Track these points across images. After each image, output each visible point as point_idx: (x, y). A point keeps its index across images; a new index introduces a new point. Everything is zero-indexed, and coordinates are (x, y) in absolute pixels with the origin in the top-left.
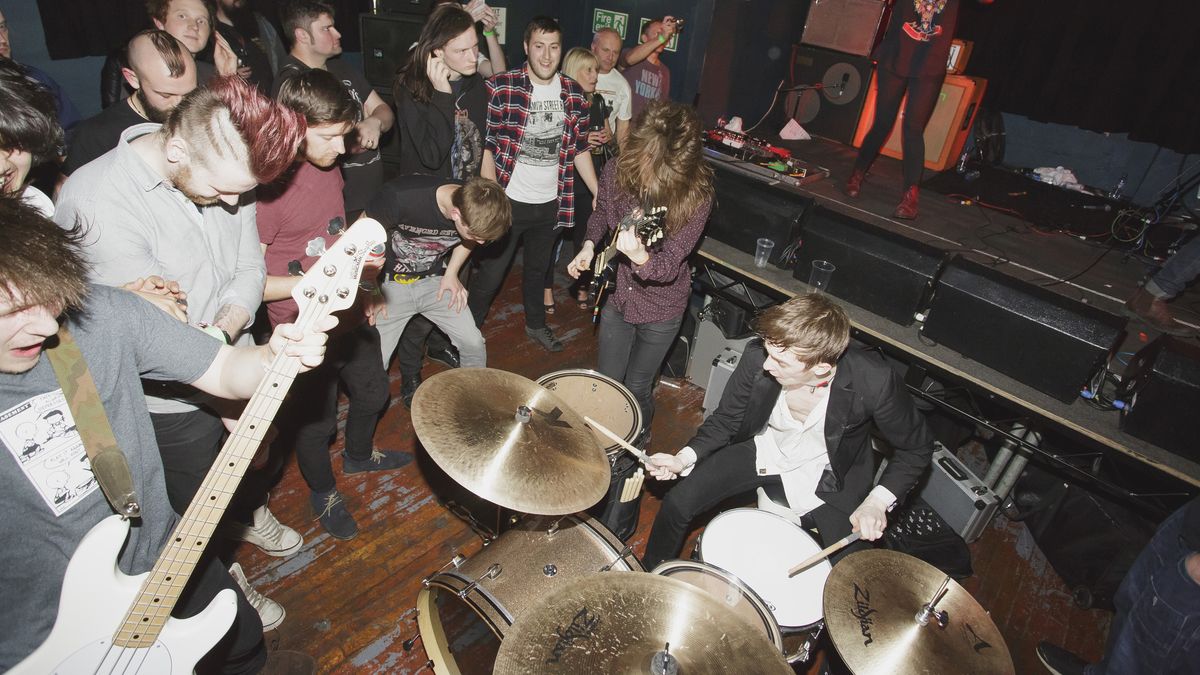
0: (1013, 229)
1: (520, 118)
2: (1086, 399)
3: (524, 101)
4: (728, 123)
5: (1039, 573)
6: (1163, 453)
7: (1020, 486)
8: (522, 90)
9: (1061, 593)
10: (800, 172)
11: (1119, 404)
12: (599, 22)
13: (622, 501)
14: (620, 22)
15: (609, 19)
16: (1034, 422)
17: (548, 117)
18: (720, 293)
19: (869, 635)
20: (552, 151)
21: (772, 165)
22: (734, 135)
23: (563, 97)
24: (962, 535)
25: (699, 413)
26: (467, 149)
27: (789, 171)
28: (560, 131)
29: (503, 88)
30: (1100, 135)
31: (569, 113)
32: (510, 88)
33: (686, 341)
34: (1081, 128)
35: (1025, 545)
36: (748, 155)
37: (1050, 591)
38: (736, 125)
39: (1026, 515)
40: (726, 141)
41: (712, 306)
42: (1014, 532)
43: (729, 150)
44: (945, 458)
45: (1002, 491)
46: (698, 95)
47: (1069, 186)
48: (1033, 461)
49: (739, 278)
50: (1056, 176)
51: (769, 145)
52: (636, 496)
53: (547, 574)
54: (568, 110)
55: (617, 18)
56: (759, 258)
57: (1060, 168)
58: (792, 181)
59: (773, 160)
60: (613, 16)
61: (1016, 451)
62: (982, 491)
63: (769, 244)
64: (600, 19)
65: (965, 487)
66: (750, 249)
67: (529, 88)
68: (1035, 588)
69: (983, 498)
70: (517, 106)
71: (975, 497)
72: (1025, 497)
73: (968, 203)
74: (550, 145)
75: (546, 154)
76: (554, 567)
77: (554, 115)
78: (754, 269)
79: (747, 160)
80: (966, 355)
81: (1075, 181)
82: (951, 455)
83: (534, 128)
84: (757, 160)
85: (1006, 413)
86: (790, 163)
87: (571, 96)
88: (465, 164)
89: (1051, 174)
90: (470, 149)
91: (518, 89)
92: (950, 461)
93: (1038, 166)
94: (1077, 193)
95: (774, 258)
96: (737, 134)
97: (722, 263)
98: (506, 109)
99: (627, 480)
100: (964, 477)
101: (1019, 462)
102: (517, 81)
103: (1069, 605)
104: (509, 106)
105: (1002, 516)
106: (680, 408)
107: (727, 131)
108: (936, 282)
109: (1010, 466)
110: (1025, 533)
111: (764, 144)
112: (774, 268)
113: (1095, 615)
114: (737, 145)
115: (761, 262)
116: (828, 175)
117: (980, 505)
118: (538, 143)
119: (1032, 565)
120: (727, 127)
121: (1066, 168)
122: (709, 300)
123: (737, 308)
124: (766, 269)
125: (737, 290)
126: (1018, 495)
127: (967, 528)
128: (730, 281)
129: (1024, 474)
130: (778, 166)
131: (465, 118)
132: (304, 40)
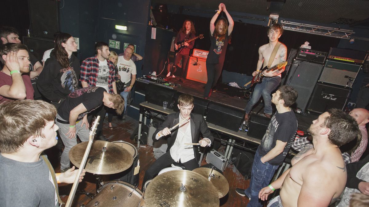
0: (225, 97)
1: (96, 71)
2: (240, 130)
3: (97, 66)
4: (152, 73)
5: (238, 175)
7: (232, 156)
8: (96, 63)
9: (242, 178)
10: (173, 86)
11: (246, 130)
12: (111, 44)
13: (134, 175)
14: (117, 44)
15: (114, 43)
16: (233, 138)
17: (104, 70)
18: (155, 118)
20: (106, 81)
21: (165, 84)
22: (154, 76)
23: (108, 64)
24: (221, 170)
25: (152, 153)
26: (74, 80)
27: (170, 85)
28: (108, 75)
29: (90, 62)
30: (241, 74)
31: (110, 69)
32: (92, 62)
34: (237, 73)
35: (235, 170)
36: (158, 82)
37: (240, 178)
38: (154, 73)
39: (234, 163)
40: (152, 78)
41: (153, 122)
42: (232, 167)
43: (153, 80)
44: (215, 152)
45: (228, 158)
46: (143, 65)
47: (236, 87)
49: (159, 113)
50: (234, 84)
51: (164, 79)
52: (138, 173)
53: (114, 199)
54: (110, 68)
55: (117, 43)
56: (164, 107)
57: (234, 82)
58: (171, 88)
59: (166, 83)
60: (115, 42)
61: (231, 145)
62: (223, 158)
63: (166, 103)
64: (111, 43)
65: (220, 158)
66: (162, 105)
67: (98, 62)
68: (237, 178)
69: (224, 160)
70: (95, 67)
71: (222, 160)
72: (234, 159)
73: (215, 91)
74: (105, 79)
75: (104, 82)
76: (116, 197)
77: (106, 70)
78: (163, 110)
79: (158, 83)
80: (216, 125)
81: (238, 85)
82: (217, 152)
83: (100, 74)
84: (161, 83)
85: (227, 137)
86: (170, 83)
87: (110, 65)
88: (74, 84)
89: (233, 84)
90: (75, 80)
91: (94, 62)
92: (216, 153)
93: (230, 82)
94: (238, 88)
95: (168, 107)
96: (155, 76)
97: (154, 109)
98: (92, 68)
99: (135, 168)
100: (220, 156)
101: (232, 147)
102: (94, 60)
103: (244, 180)
104: (92, 67)
105: (229, 164)
106: (147, 153)
107: (152, 75)
108: (207, 108)
109: (229, 150)
110: (235, 167)
111: (163, 78)
112: (169, 109)
113: (249, 181)
114: (155, 79)
115: (165, 108)
116: (180, 86)
117: (224, 161)
118: (102, 78)
119: (236, 174)
120: (152, 74)
121: (235, 82)
122: (152, 120)
123: (159, 122)
124: (166, 110)
125: (160, 116)
126: (232, 158)
127: (222, 168)
128: (157, 114)
129: (233, 153)
130: (167, 84)
131: (73, 70)
132: (5, 41)
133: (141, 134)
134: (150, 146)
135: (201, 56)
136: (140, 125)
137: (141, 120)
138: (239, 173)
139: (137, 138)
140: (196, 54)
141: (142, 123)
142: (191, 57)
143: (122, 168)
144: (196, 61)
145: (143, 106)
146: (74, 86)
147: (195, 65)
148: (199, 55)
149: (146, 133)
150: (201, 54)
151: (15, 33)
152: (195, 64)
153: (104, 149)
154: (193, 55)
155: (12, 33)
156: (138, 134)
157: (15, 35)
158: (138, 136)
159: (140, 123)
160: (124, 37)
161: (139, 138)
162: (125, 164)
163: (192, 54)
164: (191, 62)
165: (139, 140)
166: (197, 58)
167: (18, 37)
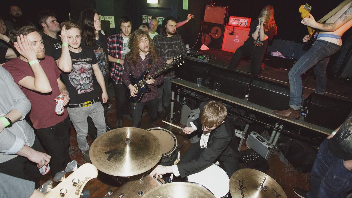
1: (120, 49)
3: (121, 44)
5: (287, 165)
6: (316, 126)
7: (279, 141)
8: (120, 40)
9: (293, 170)
10: (207, 58)
12: (144, 19)
15: (146, 18)
16: (281, 122)
18: (188, 96)
19: (243, 195)
21: (199, 57)
24: (265, 158)
26: (104, 61)
27: (204, 58)
29: (113, 39)
30: (286, 41)
32: (116, 39)
33: (179, 112)
35: (282, 158)
37: (290, 170)
39: (281, 149)
42: (279, 155)
44: (258, 137)
45: (274, 143)
47: (280, 56)
48: (282, 133)
49: (193, 91)
50: (277, 54)
51: (197, 52)
53: (139, 195)
55: (149, 17)
57: (277, 52)
58: (205, 61)
59: (199, 56)
60: (147, 17)
61: (277, 131)
62: (268, 145)
63: (200, 79)
64: (144, 18)
65: (264, 144)
66: (195, 82)
67: (122, 39)
68: (286, 170)
69: (270, 147)
70: (118, 45)
71: (267, 147)
72: (281, 144)
76: (142, 192)
78: (197, 87)
79: (192, 56)
80: (261, 105)
81: (282, 55)
82: (259, 135)
83: (125, 51)
84: (195, 56)
85: (273, 121)
86: (204, 56)
88: (105, 66)
89: (275, 54)
92: (259, 137)
93: (271, 52)
94: (282, 58)
95: (203, 83)
97: (187, 87)
98: (114, 46)
100: (264, 141)
101: (278, 134)
102: (118, 37)
103: (296, 173)
104: (116, 45)
105: (275, 151)
108: (250, 85)
109: (276, 136)
110: (282, 154)
111: (196, 51)
112: (203, 86)
113: (303, 175)
115: (199, 85)
116: (215, 59)
117: (269, 149)
119: (285, 163)
121: (279, 52)
122: (185, 99)
123: (193, 100)
124: (201, 87)
125: (193, 94)
126: (278, 144)
127: (266, 156)
128: (190, 92)
129: (280, 138)
130: (201, 57)
131: (102, 51)
132: (45, 27)
133: (173, 112)
134: (183, 125)
135: (239, 24)
136: (172, 103)
137: (173, 99)
138: (289, 163)
139: (170, 117)
140: (233, 22)
141: (175, 101)
142: (227, 26)
143: (145, 167)
144: (233, 30)
145: (175, 83)
146: (105, 68)
147: (230, 34)
148: (236, 23)
149: (178, 111)
150: (238, 21)
151: (52, 16)
152: (232, 34)
153: (127, 141)
154: (229, 24)
155: (49, 16)
156: (170, 113)
157: (53, 17)
158: (170, 115)
159: (172, 101)
160: (156, 10)
161: (172, 117)
162: (150, 161)
163: (228, 22)
164: (227, 31)
165: (172, 119)
166: (234, 27)
167: (56, 19)
